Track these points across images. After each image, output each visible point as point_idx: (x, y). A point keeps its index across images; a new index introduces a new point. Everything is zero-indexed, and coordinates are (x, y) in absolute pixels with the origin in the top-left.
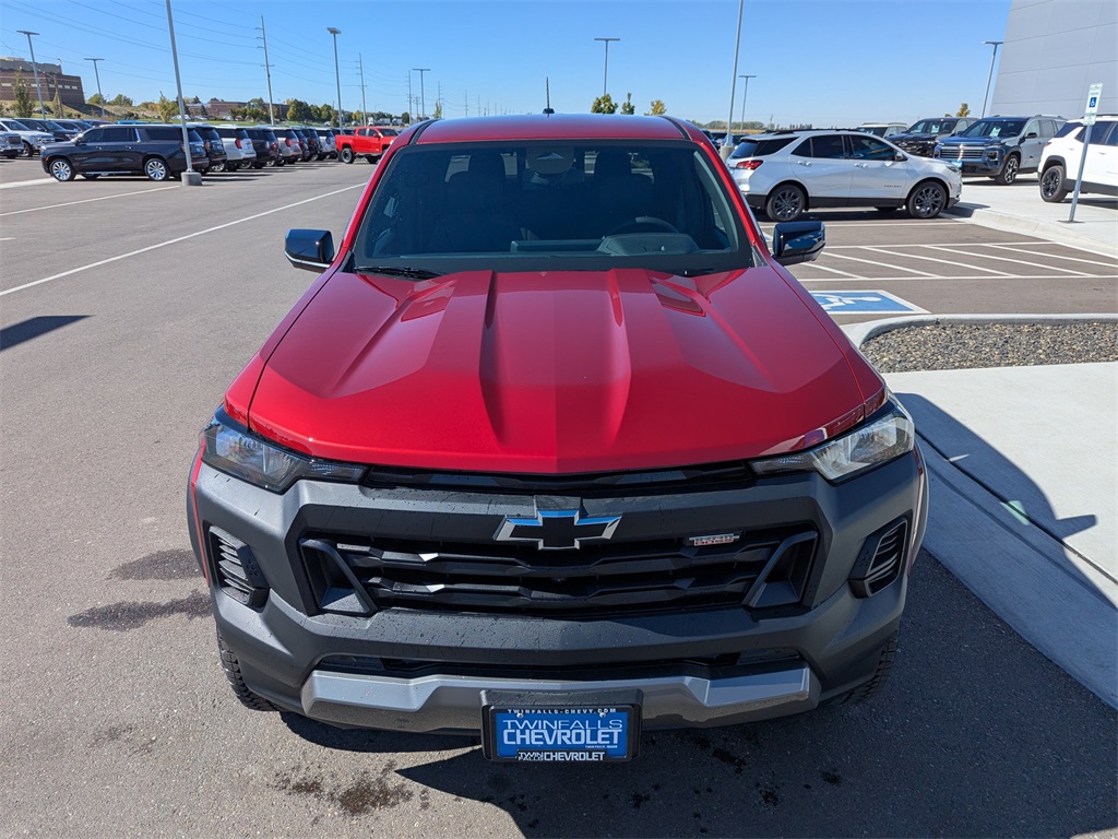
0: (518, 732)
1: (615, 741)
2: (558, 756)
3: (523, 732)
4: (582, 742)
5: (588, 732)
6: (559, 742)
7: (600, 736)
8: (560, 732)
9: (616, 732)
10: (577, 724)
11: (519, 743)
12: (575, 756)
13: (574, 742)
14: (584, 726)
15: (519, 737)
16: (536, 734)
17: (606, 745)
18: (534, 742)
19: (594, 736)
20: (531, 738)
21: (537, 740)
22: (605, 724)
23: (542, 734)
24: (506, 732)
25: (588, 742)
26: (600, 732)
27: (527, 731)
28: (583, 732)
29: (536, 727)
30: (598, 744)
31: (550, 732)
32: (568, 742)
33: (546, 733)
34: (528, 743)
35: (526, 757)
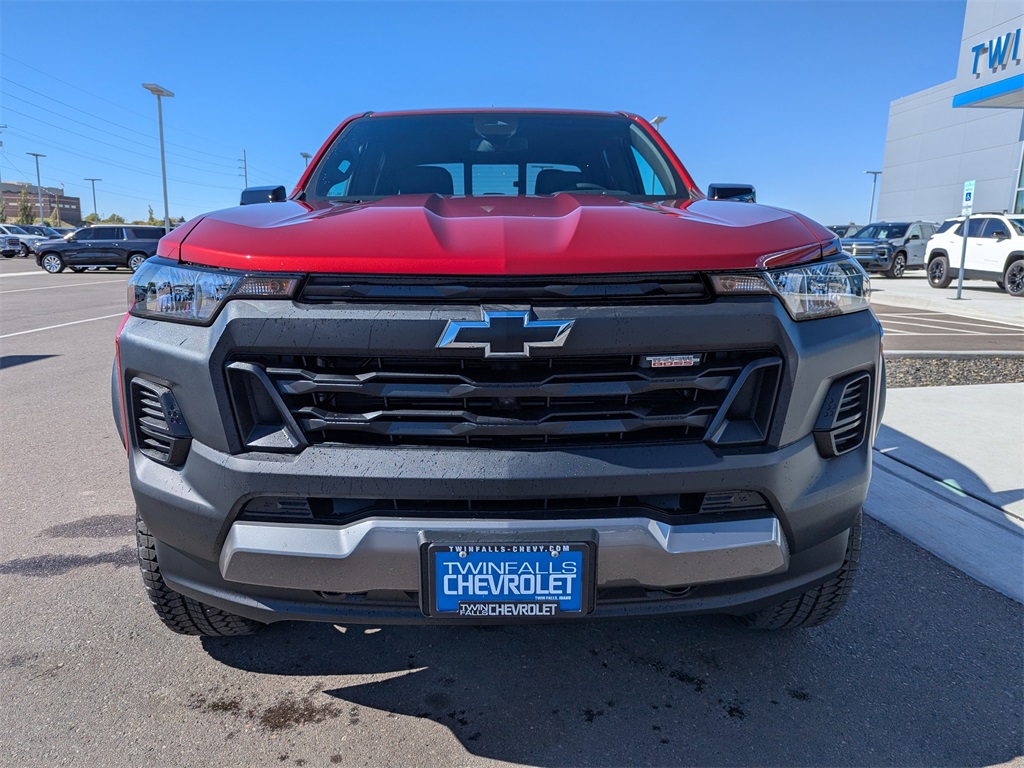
0: (460, 577)
1: (569, 591)
2: (504, 610)
3: (465, 579)
4: (532, 592)
5: (539, 577)
6: (506, 592)
7: (552, 583)
8: (507, 577)
9: (569, 577)
10: (526, 568)
11: (461, 592)
12: (523, 609)
13: (523, 592)
14: (535, 571)
15: (461, 584)
16: (481, 580)
17: (558, 595)
18: (478, 592)
19: (545, 586)
20: (474, 586)
21: (481, 588)
22: (557, 568)
23: (487, 580)
24: (446, 578)
25: (539, 591)
26: (552, 578)
27: (471, 577)
28: (532, 577)
29: (481, 572)
30: (550, 595)
31: (496, 576)
32: (516, 592)
33: (490, 578)
34: (471, 592)
35: (468, 611)
